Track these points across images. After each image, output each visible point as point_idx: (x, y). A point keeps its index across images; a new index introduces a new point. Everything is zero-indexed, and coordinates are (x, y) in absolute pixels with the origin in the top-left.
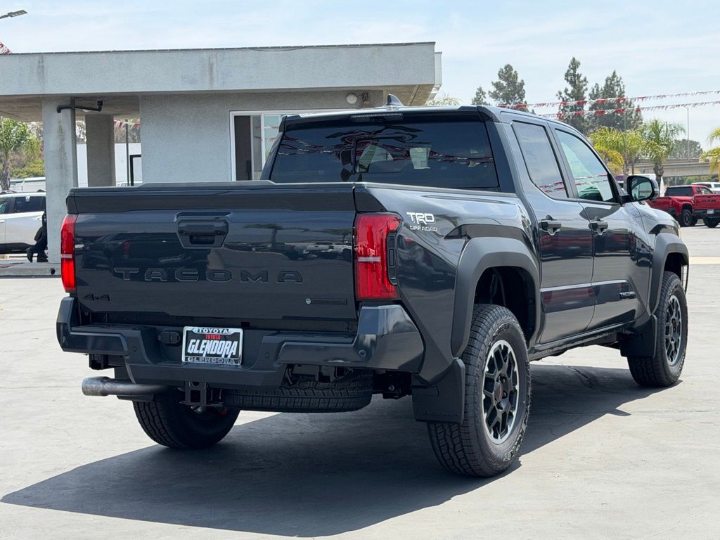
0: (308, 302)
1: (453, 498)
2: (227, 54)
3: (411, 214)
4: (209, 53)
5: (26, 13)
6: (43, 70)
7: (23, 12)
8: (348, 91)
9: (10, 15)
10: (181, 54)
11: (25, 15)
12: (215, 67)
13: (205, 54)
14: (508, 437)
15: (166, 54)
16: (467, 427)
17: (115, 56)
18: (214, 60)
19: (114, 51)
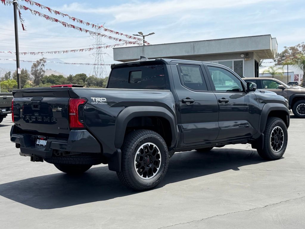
0: (59, 128)
1: (114, 198)
2: (199, 43)
3: (93, 98)
4: (193, 43)
5: (154, 33)
6: (144, 51)
7: (153, 33)
8: (241, 53)
9: (150, 34)
10: (184, 44)
11: (154, 34)
12: (195, 47)
13: (192, 44)
14: (153, 177)
15: (180, 44)
16: (125, 173)
17: (164, 45)
18: (195, 45)
19: (165, 44)
